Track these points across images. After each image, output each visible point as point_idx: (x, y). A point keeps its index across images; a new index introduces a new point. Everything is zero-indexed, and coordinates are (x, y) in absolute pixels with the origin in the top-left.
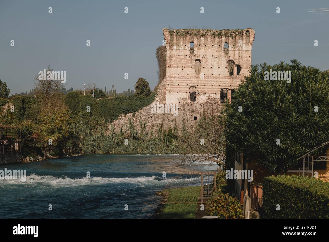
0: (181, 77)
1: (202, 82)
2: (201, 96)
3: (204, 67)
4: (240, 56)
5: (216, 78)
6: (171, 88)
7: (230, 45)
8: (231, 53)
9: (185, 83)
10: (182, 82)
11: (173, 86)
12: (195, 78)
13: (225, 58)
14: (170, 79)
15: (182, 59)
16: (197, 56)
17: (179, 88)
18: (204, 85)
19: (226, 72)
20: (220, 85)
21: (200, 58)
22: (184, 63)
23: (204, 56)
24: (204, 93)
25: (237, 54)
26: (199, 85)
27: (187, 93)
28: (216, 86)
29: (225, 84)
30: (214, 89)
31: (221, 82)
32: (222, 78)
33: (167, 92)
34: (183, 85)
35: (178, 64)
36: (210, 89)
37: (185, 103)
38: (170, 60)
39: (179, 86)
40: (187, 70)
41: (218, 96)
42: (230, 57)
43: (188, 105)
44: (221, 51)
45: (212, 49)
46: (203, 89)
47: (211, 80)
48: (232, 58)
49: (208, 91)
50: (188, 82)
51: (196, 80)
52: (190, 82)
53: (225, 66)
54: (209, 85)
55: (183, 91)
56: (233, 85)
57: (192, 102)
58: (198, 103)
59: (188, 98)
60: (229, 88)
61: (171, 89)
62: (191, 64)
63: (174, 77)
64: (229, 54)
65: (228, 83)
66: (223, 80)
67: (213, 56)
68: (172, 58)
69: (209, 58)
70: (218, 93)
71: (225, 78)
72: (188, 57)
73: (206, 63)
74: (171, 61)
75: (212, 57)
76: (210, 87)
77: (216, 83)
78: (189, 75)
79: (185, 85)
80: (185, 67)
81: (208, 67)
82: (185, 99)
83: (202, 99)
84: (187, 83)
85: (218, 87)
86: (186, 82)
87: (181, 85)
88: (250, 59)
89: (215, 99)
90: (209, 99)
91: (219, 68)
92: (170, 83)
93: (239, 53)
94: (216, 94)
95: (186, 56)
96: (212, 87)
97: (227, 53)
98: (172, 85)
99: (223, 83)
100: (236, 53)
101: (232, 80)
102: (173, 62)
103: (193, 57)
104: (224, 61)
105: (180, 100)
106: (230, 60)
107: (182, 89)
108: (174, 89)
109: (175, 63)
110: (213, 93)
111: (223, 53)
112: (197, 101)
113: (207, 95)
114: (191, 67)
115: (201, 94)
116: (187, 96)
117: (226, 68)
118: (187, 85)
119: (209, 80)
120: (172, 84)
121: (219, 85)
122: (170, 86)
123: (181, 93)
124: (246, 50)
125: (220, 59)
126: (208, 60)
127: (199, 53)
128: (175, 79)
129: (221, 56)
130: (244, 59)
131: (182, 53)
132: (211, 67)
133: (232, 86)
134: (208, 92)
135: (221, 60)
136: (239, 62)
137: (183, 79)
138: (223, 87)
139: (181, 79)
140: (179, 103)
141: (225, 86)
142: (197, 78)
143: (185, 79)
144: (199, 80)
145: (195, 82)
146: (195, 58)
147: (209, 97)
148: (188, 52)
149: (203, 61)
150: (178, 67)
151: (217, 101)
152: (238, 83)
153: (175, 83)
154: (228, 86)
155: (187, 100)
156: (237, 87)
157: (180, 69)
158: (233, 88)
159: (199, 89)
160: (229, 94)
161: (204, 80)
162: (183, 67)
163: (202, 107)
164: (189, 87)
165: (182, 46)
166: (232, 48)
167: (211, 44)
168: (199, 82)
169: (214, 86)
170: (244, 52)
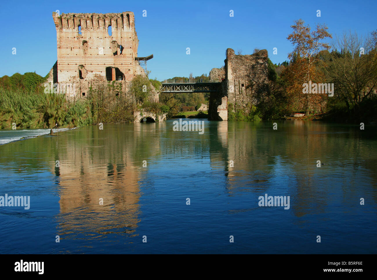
0: (71, 57)
2: (89, 74)
3: (90, 48)
4: (122, 37)
5: (101, 57)
6: (62, 67)
7: (113, 27)
8: (114, 35)
10: (72, 61)
11: (64, 66)
12: (83, 57)
13: (109, 39)
14: (61, 59)
15: (71, 41)
16: (84, 38)
17: (69, 67)
18: (91, 64)
21: (87, 40)
22: (73, 44)
23: (90, 37)
24: (91, 71)
25: (119, 35)
26: (86, 64)
27: (76, 71)
28: (102, 65)
29: (109, 62)
30: (100, 68)
31: (106, 61)
32: (106, 57)
34: (72, 65)
35: (67, 45)
37: (74, 80)
38: (60, 41)
39: (69, 66)
40: (76, 51)
41: (104, 74)
42: (113, 38)
43: (77, 83)
44: (105, 33)
45: (97, 31)
46: (90, 68)
47: (97, 59)
48: (115, 39)
49: (95, 69)
50: (76, 62)
51: (84, 59)
54: (95, 64)
55: (73, 69)
57: (81, 80)
58: (86, 80)
59: (77, 76)
60: (113, 66)
61: (62, 68)
62: (79, 45)
63: (64, 57)
65: (111, 61)
66: (107, 59)
67: (98, 38)
68: (62, 40)
69: (95, 39)
70: (103, 71)
71: (109, 57)
72: (76, 39)
73: (92, 43)
74: (61, 43)
76: (96, 66)
77: (102, 62)
78: (78, 55)
79: (74, 65)
80: (73, 48)
81: (95, 48)
82: (74, 77)
83: (89, 76)
84: (75, 62)
87: (71, 64)
89: (101, 76)
90: (96, 76)
91: (104, 48)
93: (121, 34)
94: (101, 72)
95: (75, 37)
96: (98, 66)
97: (110, 35)
98: (63, 65)
99: (107, 61)
101: (115, 59)
102: (63, 44)
103: (80, 39)
104: (108, 41)
105: (70, 78)
106: (113, 41)
107: (72, 68)
108: (65, 68)
109: (65, 44)
110: (99, 72)
111: (107, 35)
113: (94, 73)
114: (79, 48)
115: (88, 72)
116: (76, 74)
117: (110, 48)
118: (76, 64)
119: (96, 59)
120: (63, 63)
121: (105, 64)
122: (61, 66)
123: (70, 72)
124: (127, 31)
125: (105, 40)
126: (94, 41)
127: (86, 35)
128: (65, 59)
130: (126, 40)
131: (70, 36)
132: (97, 48)
133: (116, 64)
136: (121, 42)
137: (72, 59)
138: (107, 66)
139: (70, 59)
140: (70, 80)
141: (110, 65)
142: (85, 58)
143: (74, 59)
144: (86, 59)
145: (83, 61)
146: (83, 39)
147: (96, 74)
148: (76, 35)
149: (90, 42)
150: (67, 48)
151: (103, 78)
152: (121, 61)
153: (65, 63)
154: (112, 65)
155: (76, 78)
156: (120, 66)
157: (69, 50)
158: (116, 66)
159: (87, 68)
160: (114, 71)
161: (91, 59)
162: (72, 48)
163: (90, 84)
164: (78, 66)
165: (71, 29)
166: (115, 30)
167: (96, 27)
168: (87, 61)
169: (100, 65)
170: (126, 33)
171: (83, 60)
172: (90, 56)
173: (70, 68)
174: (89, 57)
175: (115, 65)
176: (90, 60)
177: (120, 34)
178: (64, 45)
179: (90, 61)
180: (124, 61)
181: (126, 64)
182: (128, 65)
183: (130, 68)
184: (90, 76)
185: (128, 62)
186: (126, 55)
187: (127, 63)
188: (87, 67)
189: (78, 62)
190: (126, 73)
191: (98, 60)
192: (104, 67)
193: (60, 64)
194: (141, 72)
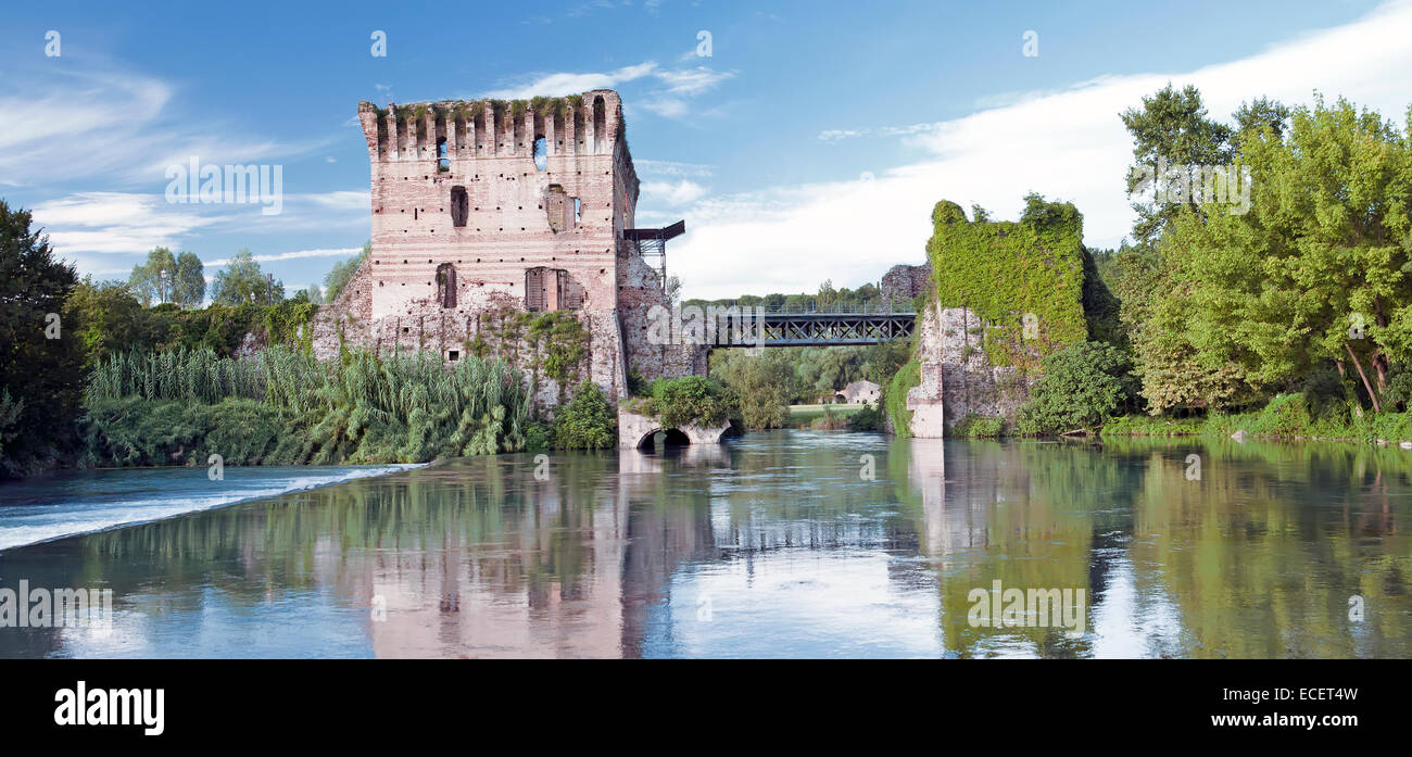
0: (414, 239)
1: (471, 251)
2: (471, 292)
3: (477, 209)
4: (579, 173)
5: (512, 238)
6: (385, 270)
7: (550, 141)
8: (552, 166)
9: (423, 256)
10: (416, 253)
11: (391, 267)
12: (452, 239)
13: (538, 180)
14: (382, 246)
15: (414, 188)
16: (458, 178)
17: (408, 270)
18: (479, 260)
19: (538, 221)
20: (525, 257)
21: (466, 183)
22: (421, 198)
23: (476, 176)
24: (478, 283)
25: (571, 167)
26: (463, 259)
27: (429, 284)
28: (513, 261)
29: (538, 254)
30: (508, 271)
31: (526, 251)
32: (529, 238)
33: (376, 284)
34: (418, 263)
35: (403, 202)
36: (495, 272)
37: (424, 313)
39: (406, 266)
40: (430, 219)
41: (519, 291)
42: (552, 176)
43: (434, 319)
44: (523, 159)
45: (500, 155)
46: (476, 273)
47: (498, 243)
48: (557, 179)
49: (491, 276)
50: (432, 253)
51: (456, 245)
52: (439, 252)
53: (538, 203)
54: (491, 258)
55: (420, 278)
56: (562, 257)
57: (446, 311)
58: (462, 312)
59: (433, 298)
60: (551, 265)
61: (385, 274)
62: (441, 201)
63: (393, 241)
65: (547, 250)
66: (532, 243)
67: (502, 176)
68: (387, 187)
69: (492, 182)
70: (516, 282)
71: (537, 236)
72: (431, 180)
73: (482, 195)
74: (385, 195)
75: (500, 178)
76: (496, 265)
77: (514, 254)
78: (435, 233)
79: (425, 262)
80: (423, 211)
81: (489, 207)
82: (424, 302)
83: (472, 299)
84: (430, 256)
85: (516, 264)
86: (426, 253)
87: (414, 263)
89: (511, 298)
90: (493, 299)
91: (520, 208)
92: (383, 257)
93: (578, 162)
94: (512, 284)
95: (426, 178)
96: (502, 264)
98: (388, 263)
99: (532, 250)
100: (567, 164)
101: (557, 243)
102: (390, 199)
103: (445, 182)
104: (534, 189)
105: (410, 306)
106: (551, 185)
107: (417, 274)
108: (395, 274)
109: (396, 198)
110: (505, 283)
111: (530, 167)
112: (459, 307)
113: (488, 288)
114: (441, 210)
115: (469, 286)
116: (431, 291)
117: (540, 207)
118: (430, 261)
119: (494, 244)
120: (387, 260)
121: (523, 259)
122: (381, 267)
123: (413, 285)
124: (597, 153)
125: (524, 184)
126: (487, 188)
127: (463, 169)
128: (397, 246)
129: (525, 175)
130: (592, 181)
131: (413, 172)
132: (498, 208)
133: (559, 260)
134: (489, 279)
135: (527, 186)
136: (578, 188)
137: (417, 245)
138: (530, 263)
139: (412, 246)
140: (409, 312)
141: (537, 261)
142: (459, 241)
143: (426, 245)
144: (464, 244)
145: (451, 252)
146: (452, 183)
147: (494, 292)
148: (431, 168)
149: (475, 191)
150: (403, 211)
151: (516, 305)
153: (394, 257)
154: (547, 261)
155: (431, 305)
156: (573, 263)
157: (410, 216)
158: (561, 265)
159: (465, 272)
160: (551, 282)
161: (480, 244)
162: (419, 211)
163: (474, 325)
164: (435, 266)
165: (415, 151)
166: (558, 151)
167: (496, 141)
168: (465, 252)
169: (507, 261)
170: (593, 158)
171: (453, 249)
172: (476, 233)
173: (410, 274)
174: (471, 238)
175: (556, 262)
176: (475, 248)
177: (573, 163)
178: (393, 201)
179: (476, 252)
182: (599, 253)
183: (605, 264)
184: (475, 297)
188: (467, 272)
190: (592, 285)
191: (501, 248)
192: (519, 267)
193: (378, 262)
194: (645, 277)
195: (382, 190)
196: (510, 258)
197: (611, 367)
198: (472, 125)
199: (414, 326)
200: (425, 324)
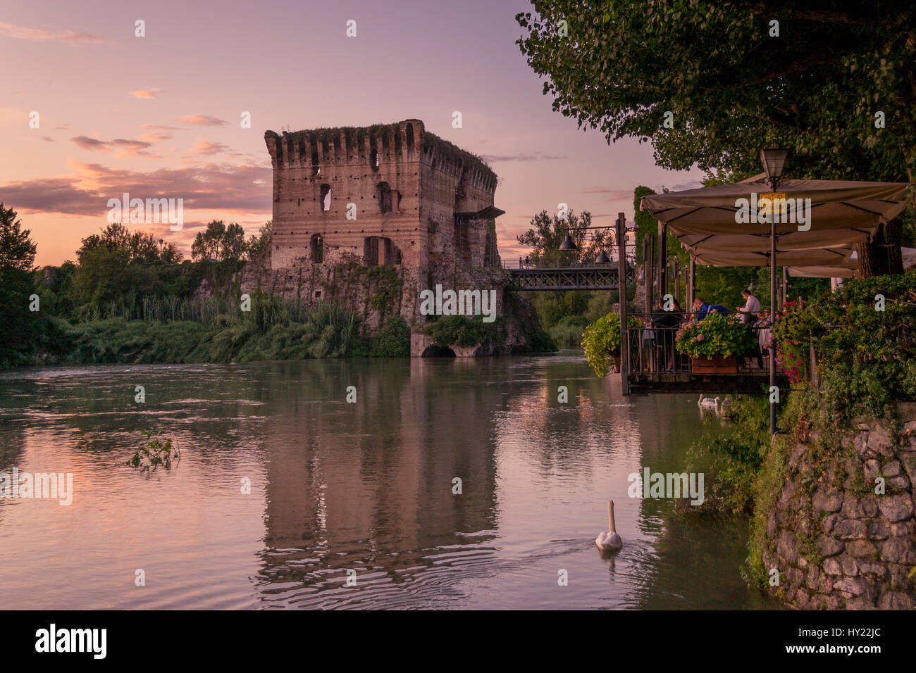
0: (297, 219)
1: (331, 226)
2: (331, 252)
3: (336, 199)
4: (398, 174)
6: (281, 239)
7: (381, 154)
8: (383, 170)
9: (302, 229)
10: (299, 227)
11: (284, 236)
12: (320, 219)
13: (373, 179)
14: (279, 223)
15: (299, 186)
16: (325, 179)
17: (293, 238)
18: (336, 232)
19: (373, 206)
20: (365, 230)
21: (330, 181)
22: (302, 192)
23: (336, 177)
24: (335, 247)
25: (393, 170)
26: (327, 231)
27: (306, 247)
28: (357, 233)
29: (372, 227)
30: (354, 239)
31: (365, 226)
32: (367, 217)
33: (274, 248)
34: (300, 234)
35: (292, 195)
36: (346, 239)
37: (303, 266)
39: (293, 236)
40: (306, 206)
41: (360, 252)
42: (382, 177)
43: (309, 270)
44: (365, 166)
45: (350, 163)
46: (334, 240)
47: (348, 221)
48: (385, 179)
49: (343, 242)
50: (308, 227)
51: (322, 222)
53: (373, 194)
54: (344, 230)
55: (301, 244)
56: (387, 229)
57: (316, 265)
58: (325, 266)
59: (308, 257)
60: (380, 235)
61: (280, 241)
62: (314, 193)
63: (285, 220)
64: (381, 171)
65: (377, 225)
66: (368, 221)
67: (351, 177)
68: (282, 185)
69: (345, 181)
70: (359, 246)
71: (372, 216)
72: (308, 181)
73: (339, 189)
74: (281, 190)
75: (350, 179)
76: (346, 235)
77: (357, 228)
78: (310, 214)
79: (304, 234)
80: (303, 200)
81: (343, 197)
82: (303, 259)
84: (307, 229)
85: (359, 234)
86: (304, 227)
87: (297, 234)
88: (418, 177)
89: (355, 256)
90: (344, 257)
91: (362, 198)
92: (280, 230)
93: (398, 167)
94: (356, 248)
95: (306, 179)
96: (349, 235)
97: (375, 169)
98: (282, 234)
99: (368, 226)
100: (391, 168)
101: (384, 220)
102: (284, 193)
103: (317, 181)
104: (370, 186)
105: (294, 262)
106: (381, 183)
107: (298, 241)
108: (286, 241)
109: (288, 193)
110: (352, 247)
111: (369, 171)
112: (324, 262)
113: (341, 250)
114: (315, 199)
115: (330, 249)
116: (306, 252)
117: (374, 197)
118: (307, 233)
119: (345, 222)
120: (282, 232)
121: (363, 231)
122: (278, 236)
123: (296, 249)
124: (410, 161)
125: (364, 182)
126: (342, 185)
127: (328, 173)
128: (287, 223)
130: (406, 179)
131: (298, 175)
132: (349, 198)
133: (385, 231)
134: (341, 244)
135: (366, 184)
136: (397, 184)
137: (299, 222)
138: (367, 234)
139: (296, 223)
140: (293, 266)
141: (373, 232)
142: (325, 219)
143: (303, 223)
144: (327, 222)
145: (320, 226)
146: (321, 182)
147: (345, 253)
148: (308, 172)
149: (335, 187)
150: (291, 200)
151: (358, 261)
152: (395, 225)
153: (286, 230)
154: (378, 232)
155: (306, 261)
156: (394, 234)
157: (295, 204)
158: (386, 235)
159: (331, 240)
160: (382, 247)
161: (336, 221)
162: (301, 201)
163: (332, 274)
164: (310, 236)
165: (299, 162)
166: (386, 160)
167: (347, 154)
168: (328, 226)
169: (353, 233)
170: (407, 164)
171: (321, 224)
172: (335, 214)
173: (294, 241)
174: (332, 217)
175: (383, 233)
176: (333, 224)
177: (395, 168)
178: (286, 194)
179: (335, 226)
180: (402, 224)
181: (407, 231)
182: (410, 231)
183: (415, 238)
184: (333, 256)
185: (411, 227)
186: (407, 211)
187: (409, 229)
188: (329, 239)
189: (312, 227)
190: (406, 250)
191: (350, 224)
192: (361, 236)
193: (276, 234)
194: (445, 245)
195: (279, 187)
196: (355, 231)
197: (414, 302)
198: (333, 144)
199: (296, 275)
200: (303, 274)
